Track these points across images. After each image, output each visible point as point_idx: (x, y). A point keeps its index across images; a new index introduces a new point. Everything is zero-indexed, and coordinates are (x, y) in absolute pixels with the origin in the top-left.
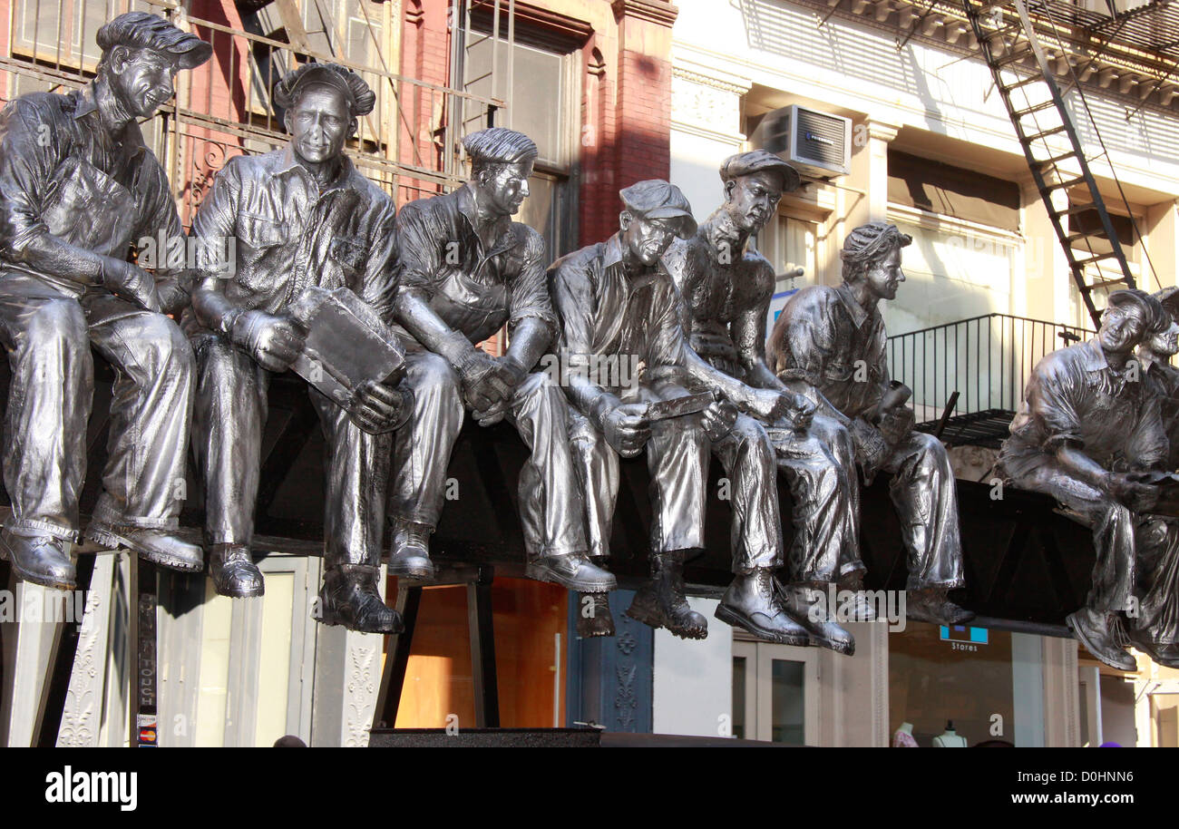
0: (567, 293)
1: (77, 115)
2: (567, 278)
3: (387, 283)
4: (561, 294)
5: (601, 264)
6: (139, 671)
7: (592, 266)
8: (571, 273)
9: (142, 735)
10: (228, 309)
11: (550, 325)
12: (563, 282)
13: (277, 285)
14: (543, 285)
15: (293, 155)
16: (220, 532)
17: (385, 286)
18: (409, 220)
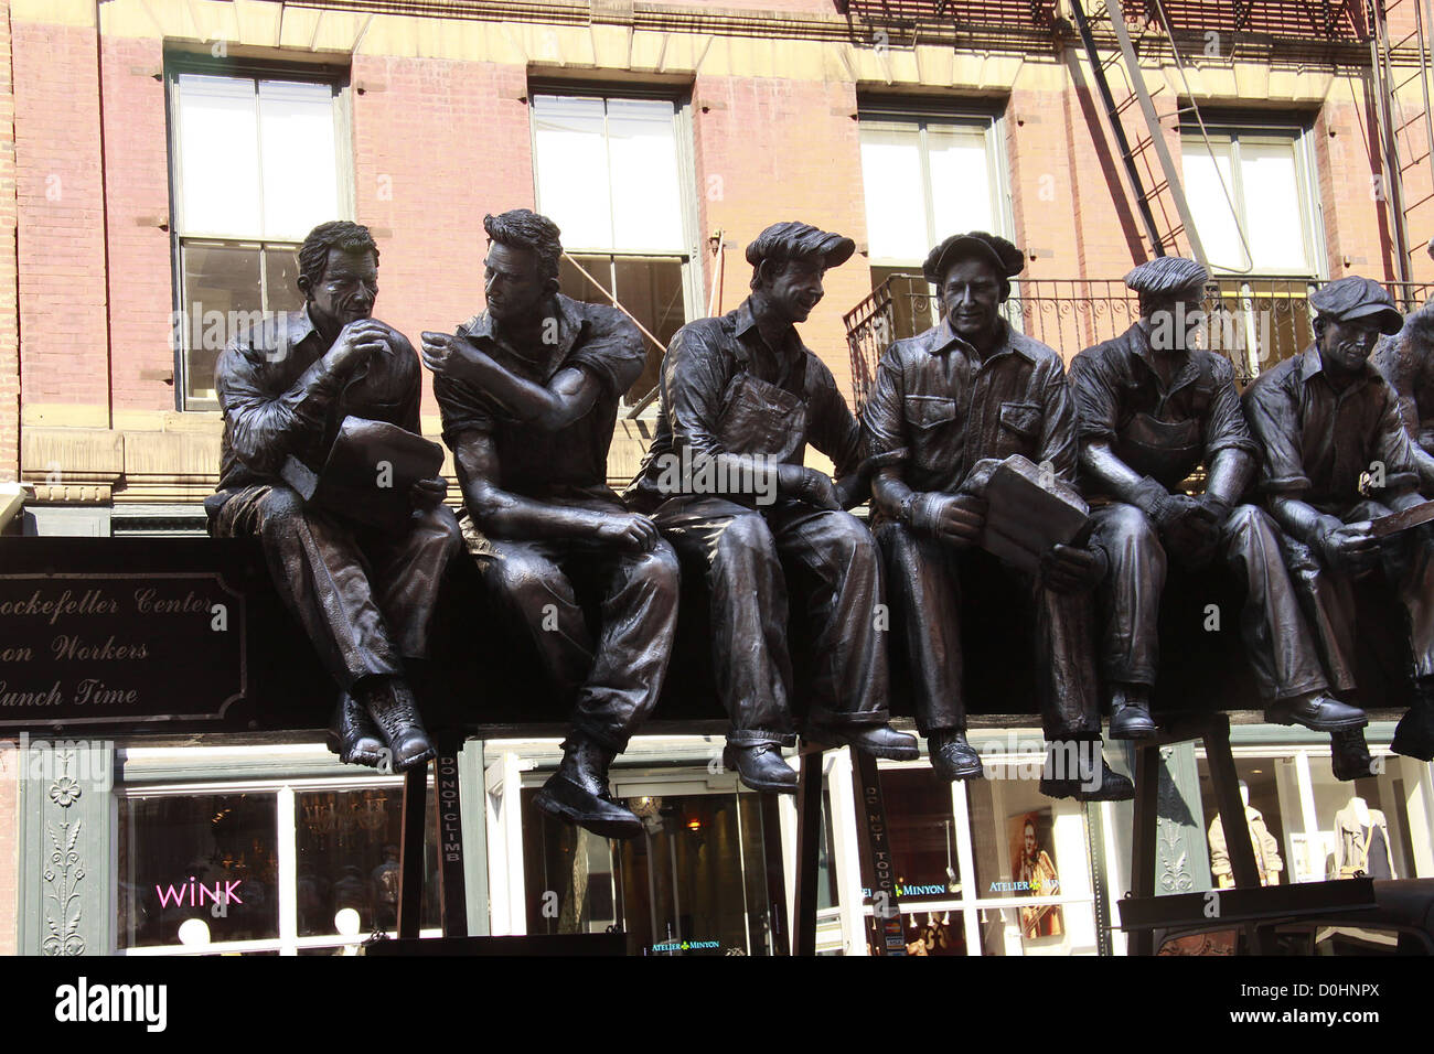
0: (1265, 415)
1: (738, 334)
2: (1262, 399)
3: (1065, 440)
4: (1258, 418)
5: (1300, 378)
6: (875, 865)
7: (1289, 382)
8: (1266, 393)
9: (887, 928)
10: (906, 495)
11: (1249, 451)
12: (1258, 405)
13: (953, 461)
14: (1236, 411)
15: (950, 330)
16: (931, 718)
17: (1063, 444)
18: (1080, 371)
